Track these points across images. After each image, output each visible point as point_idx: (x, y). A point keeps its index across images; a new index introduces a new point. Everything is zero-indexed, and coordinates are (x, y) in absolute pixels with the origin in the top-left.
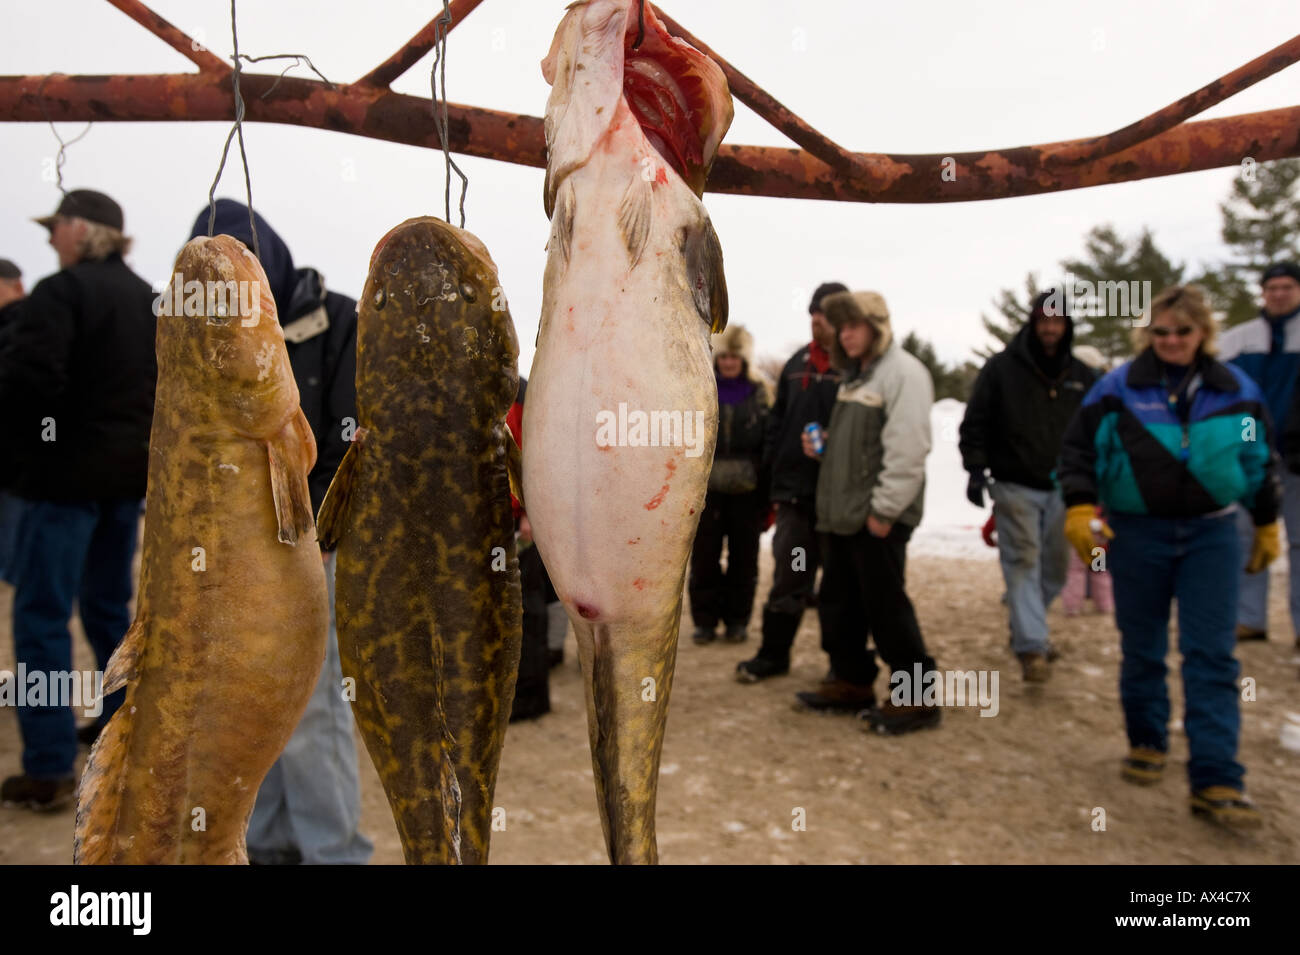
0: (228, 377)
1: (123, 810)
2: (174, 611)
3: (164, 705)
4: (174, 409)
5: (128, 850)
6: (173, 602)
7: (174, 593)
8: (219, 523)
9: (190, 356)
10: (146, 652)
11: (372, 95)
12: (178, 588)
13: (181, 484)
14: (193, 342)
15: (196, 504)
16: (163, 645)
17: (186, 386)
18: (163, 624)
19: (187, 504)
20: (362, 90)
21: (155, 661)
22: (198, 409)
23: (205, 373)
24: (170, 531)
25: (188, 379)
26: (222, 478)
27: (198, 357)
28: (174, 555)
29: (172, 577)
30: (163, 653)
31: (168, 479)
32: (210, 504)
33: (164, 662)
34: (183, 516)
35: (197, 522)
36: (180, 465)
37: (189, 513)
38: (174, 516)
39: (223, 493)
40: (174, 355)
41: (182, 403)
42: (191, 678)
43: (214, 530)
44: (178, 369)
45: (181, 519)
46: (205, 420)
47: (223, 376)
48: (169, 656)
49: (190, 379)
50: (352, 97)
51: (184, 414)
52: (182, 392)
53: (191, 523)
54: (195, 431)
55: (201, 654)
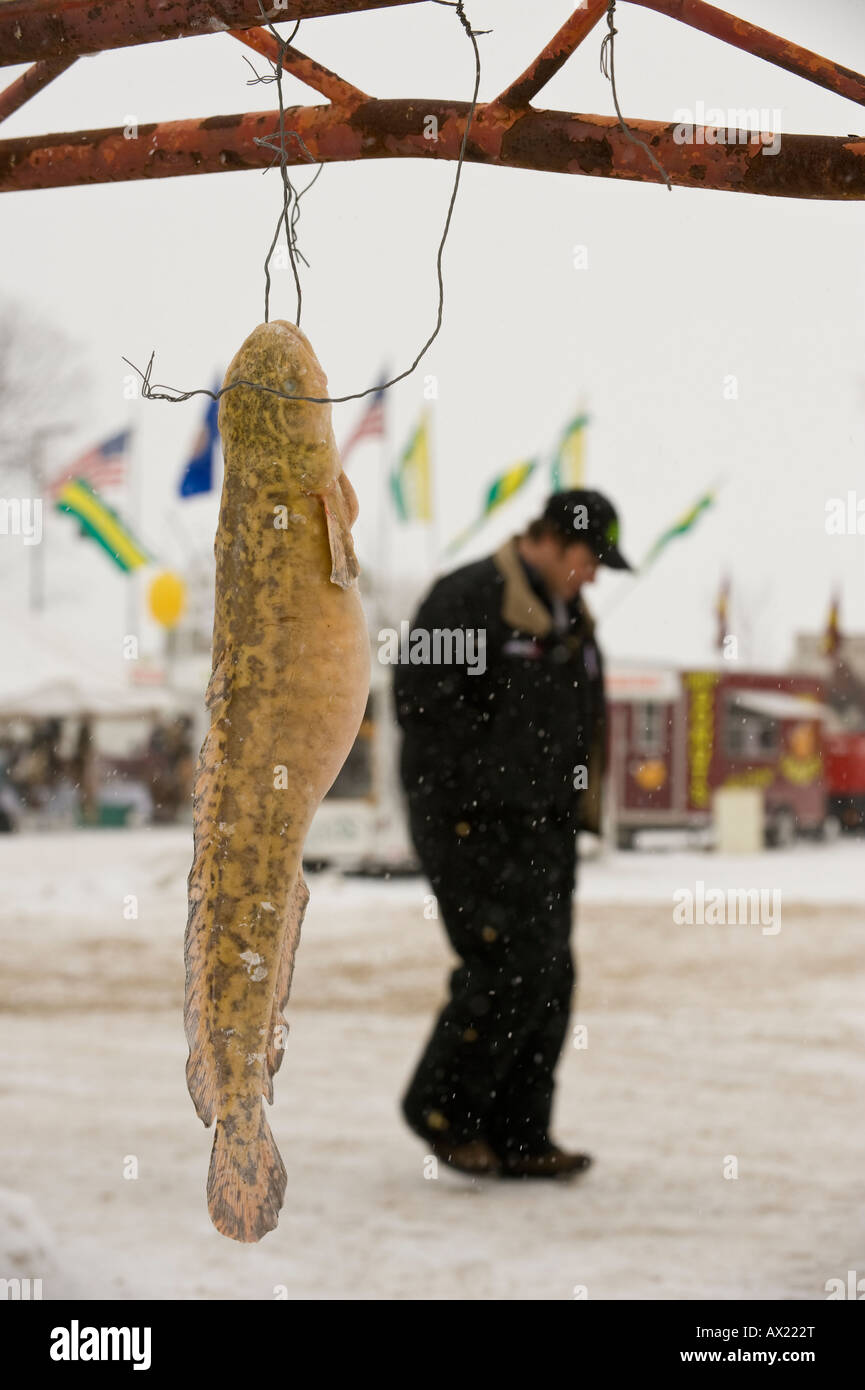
0: (296, 443)
1: (224, 804)
2: (257, 640)
3: (254, 716)
4: (251, 471)
5: (232, 835)
6: (257, 632)
7: (258, 625)
8: (291, 565)
9: (264, 426)
10: (234, 677)
11: (509, 118)
12: (261, 621)
13: (261, 533)
14: (267, 415)
15: (274, 550)
16: (250, 668)
17: (261, 452)
18: (248, 651)
19: (266, 551)
20: (497, 114)
21: (243, 682)
22: (273, 470)
23: (276, 440)
24: (252, 574)
25: (262, 444)
26: (295, 528)
27: (270, 426)
28: (256, 593)
29: (255, 612)
30: (252, 675)
31: (248, 530)
32: (285, 548)
33: (251, 683)
34: (263, 560)
35: (275, 564)
36: (259, 517)
37: (268, 557)
38: (254, 560)
39: (295, 539)
40: (248, 426)
41: (258, 466)
42: (274, 694)
43: (288, 571)
44: (252, 437)
45: (261, 563)
46: (278, 478)
47: (291, 442)
48: (256, 677)
49: (265, 445)
50: (486, 123)
51: (260, 475)
52: (258, 456)
53: (270, 566)
54: (271, 488)
55: (282, 676)
